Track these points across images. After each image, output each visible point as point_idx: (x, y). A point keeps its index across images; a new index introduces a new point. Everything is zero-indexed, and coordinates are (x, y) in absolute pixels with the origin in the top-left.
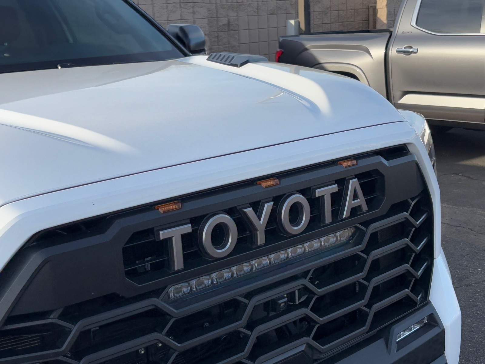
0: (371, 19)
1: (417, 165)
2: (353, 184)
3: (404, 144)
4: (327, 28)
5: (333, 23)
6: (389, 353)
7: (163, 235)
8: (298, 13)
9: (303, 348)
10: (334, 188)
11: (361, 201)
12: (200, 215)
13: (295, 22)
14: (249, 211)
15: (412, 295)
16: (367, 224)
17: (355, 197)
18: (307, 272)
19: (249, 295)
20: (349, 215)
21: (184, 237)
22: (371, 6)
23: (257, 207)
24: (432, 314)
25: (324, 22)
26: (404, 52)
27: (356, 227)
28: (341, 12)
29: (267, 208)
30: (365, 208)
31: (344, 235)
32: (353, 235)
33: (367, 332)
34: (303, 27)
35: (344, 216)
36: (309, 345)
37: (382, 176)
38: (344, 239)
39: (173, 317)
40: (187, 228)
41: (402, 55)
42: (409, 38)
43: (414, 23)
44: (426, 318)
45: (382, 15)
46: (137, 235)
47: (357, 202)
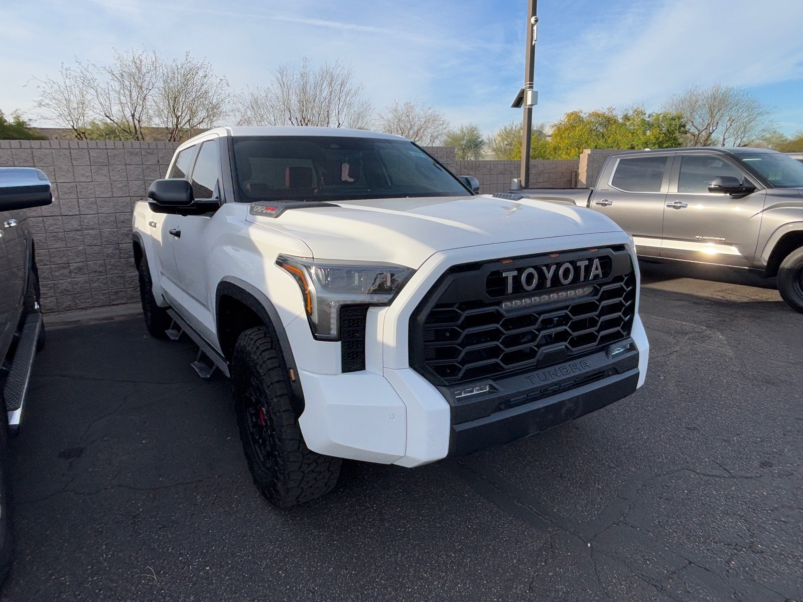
0: (573, 180)
1: (630, 255)
2: (596, 262)
3: (623, 244)
4: (541, 185)
5: (544, 182)
6: (608, 358)
7: (504, 275)
8: (520, 174)
9: (564, 347)
10: (587, 262)
11: (600, 272)
12: (520, 267)
13: (518, 180)
14: (544, 268)
15: (621, 330)
16: (601, 285)
17: (597, 269)
18: (568, 307)
19: (540, 314)
20: (592, 278)
21: (514, 277)
22: (574, 171)
23: (548, 267)
24: (632, 343)
25: (539, 181)
26: (603, 204)
27: (595, 287)
28: (551, 174)
29: (553, 268)
30: (601, 276)
31: (588, 290)
32: (592, 292)
33: (596, 346)
34: (523, 184)
35: (590, 279)
36: (566, 346)
37: (610, 260)
38: (587, 293)
39: (505, 317)
40: (515, 273)
41: (600, 206)
42: (607, 194)
43: (610, 184)
44: (628, 345)
45: (583, 178)
46: (493, 273)
47: (597, 272)
